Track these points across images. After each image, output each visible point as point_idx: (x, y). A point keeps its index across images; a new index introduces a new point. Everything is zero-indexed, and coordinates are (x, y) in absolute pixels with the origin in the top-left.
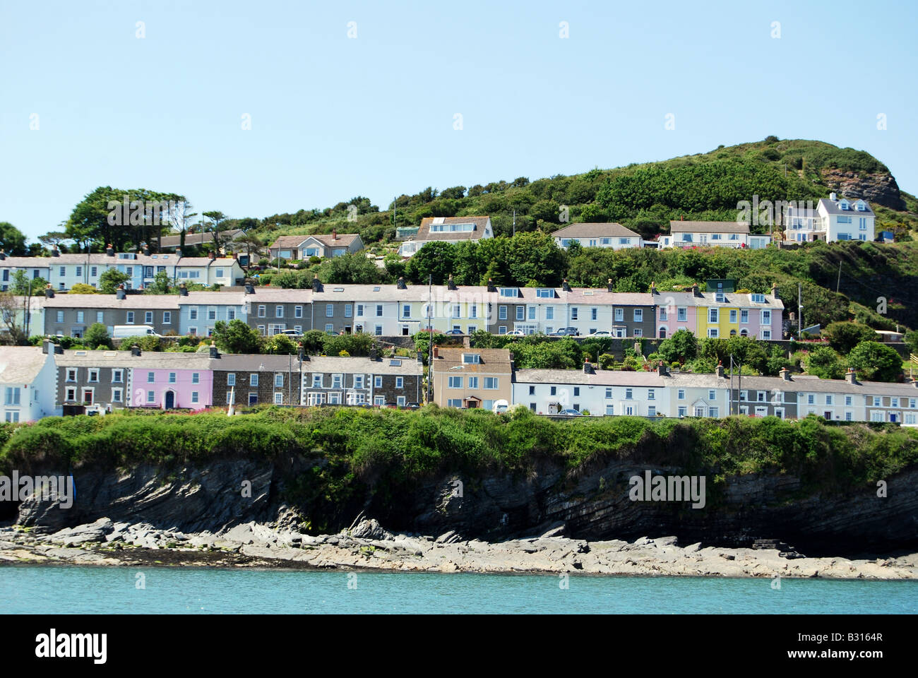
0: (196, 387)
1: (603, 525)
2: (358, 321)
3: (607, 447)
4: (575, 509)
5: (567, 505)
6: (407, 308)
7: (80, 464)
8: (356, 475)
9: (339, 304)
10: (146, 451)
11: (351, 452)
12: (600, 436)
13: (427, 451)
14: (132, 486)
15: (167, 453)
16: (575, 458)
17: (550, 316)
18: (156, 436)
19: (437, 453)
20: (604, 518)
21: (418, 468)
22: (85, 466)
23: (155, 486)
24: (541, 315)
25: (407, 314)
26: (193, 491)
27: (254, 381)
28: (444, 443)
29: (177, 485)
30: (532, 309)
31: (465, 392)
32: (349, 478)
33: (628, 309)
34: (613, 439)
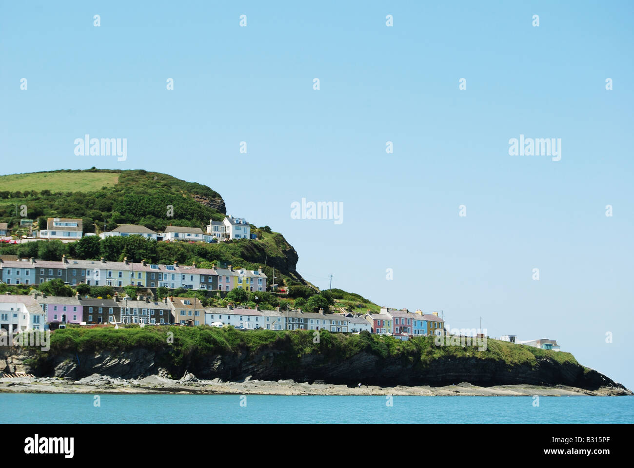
0: (75, 313)
1: (261, 375)
2: (88, 278)
3: (264, 343)
4: (252, 368)
5: (250, 367)
6: (110, 273)
7: (81, 350)
8: (184, 354)
9: (79, 270)
10: (106, 345)
11: (181, 345)
12: (261, 338)
13: (208, 345)
14: (100, 360)
15: (115, 346)
16: (253, 347)
17: (173, 279)
18: (111, 338)
19: (212, 346)
20: (262, 372)
21: (205, 352)
22: (83, 351)
23: (110, 360)
24: (169, 278)
25: (110, 276)
26: (127, 362)
27: (101, 311)
28: (214, 342)
29: (120, 359)
30: (166, 275)
31: (186, 317)
32: (181, 356)
33: (207, 277)
34: (266, 339)
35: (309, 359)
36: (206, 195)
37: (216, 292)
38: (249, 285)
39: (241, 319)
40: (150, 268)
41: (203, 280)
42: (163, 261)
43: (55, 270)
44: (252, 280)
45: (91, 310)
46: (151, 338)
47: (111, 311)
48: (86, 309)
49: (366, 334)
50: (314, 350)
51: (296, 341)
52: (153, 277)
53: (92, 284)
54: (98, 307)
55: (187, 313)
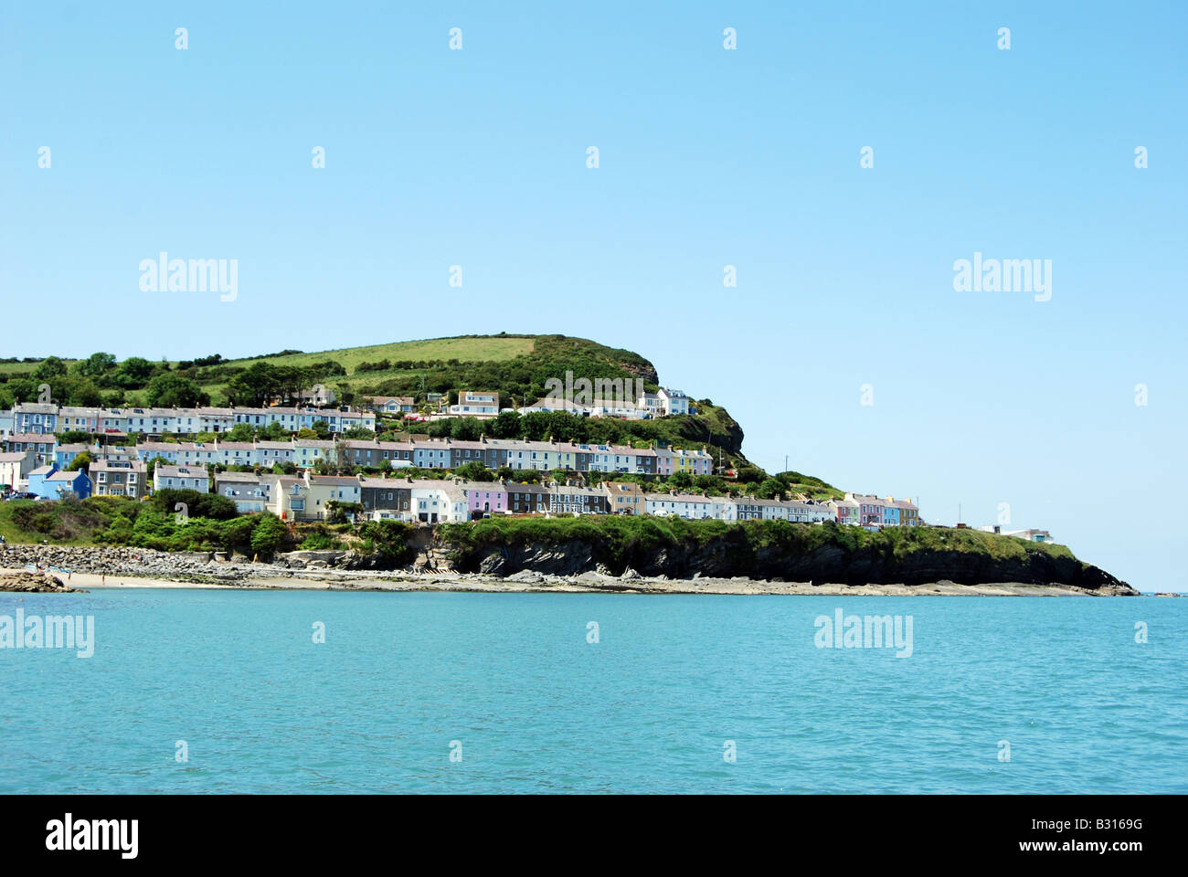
0: (499, 501)
1: (712, 571)
2: (509, 460)
3: (715, 534)
4: (702, 564)
5: (699, 562)
6: (534, 454)
7: (510, 543)
8: (625, 548)
9: (499, 451)
10: (538, 536)
11: (622, 537)
12: (711, 529)
13: (651, 536)
14: (531, 554)
15: (548, 537)
16: (702, 539)
17: (606, 460)
18: (543, 529)
19: (656, 538)
20: (713, 568)
21: (648, 545)
22: (512, 544)
23: (542, 554)
24: (601, 459)
25: (534, 457)
26: (561, 557)
27: (528, 498)
28: (659, 533)
29: (553, 553)
30: (597, 457)
31: (624, 505)
32: (621, 550)
33: (644, 458)
34: (717, 530)
35: (766, 553)
36: (635, 363)
37: (655, 476)
38: (692, 466)
39: (687, 507)
40: (579, 448)
41: (640, 463)
42: (593, 440)
43: (473, 451)
44: (695, 461)
45: (517, 497)
46: (589, 529)
47: (540, 498)
48: (511, 496)
49: (831, 525)
50: (771, 542)
51: (751, 532)
52: (583, 459)
53: (515, 467)
54: (524, 494)
55: (625, 500)
